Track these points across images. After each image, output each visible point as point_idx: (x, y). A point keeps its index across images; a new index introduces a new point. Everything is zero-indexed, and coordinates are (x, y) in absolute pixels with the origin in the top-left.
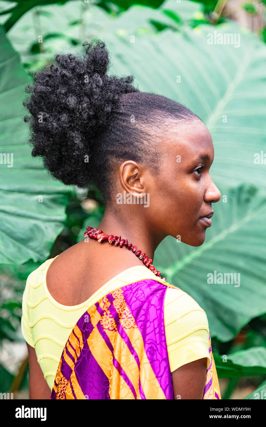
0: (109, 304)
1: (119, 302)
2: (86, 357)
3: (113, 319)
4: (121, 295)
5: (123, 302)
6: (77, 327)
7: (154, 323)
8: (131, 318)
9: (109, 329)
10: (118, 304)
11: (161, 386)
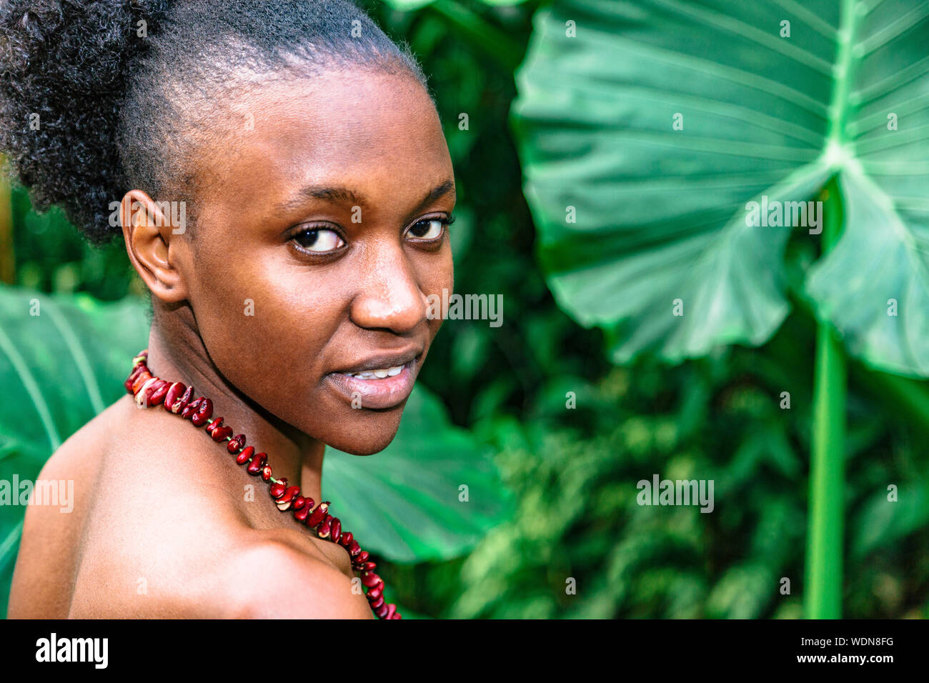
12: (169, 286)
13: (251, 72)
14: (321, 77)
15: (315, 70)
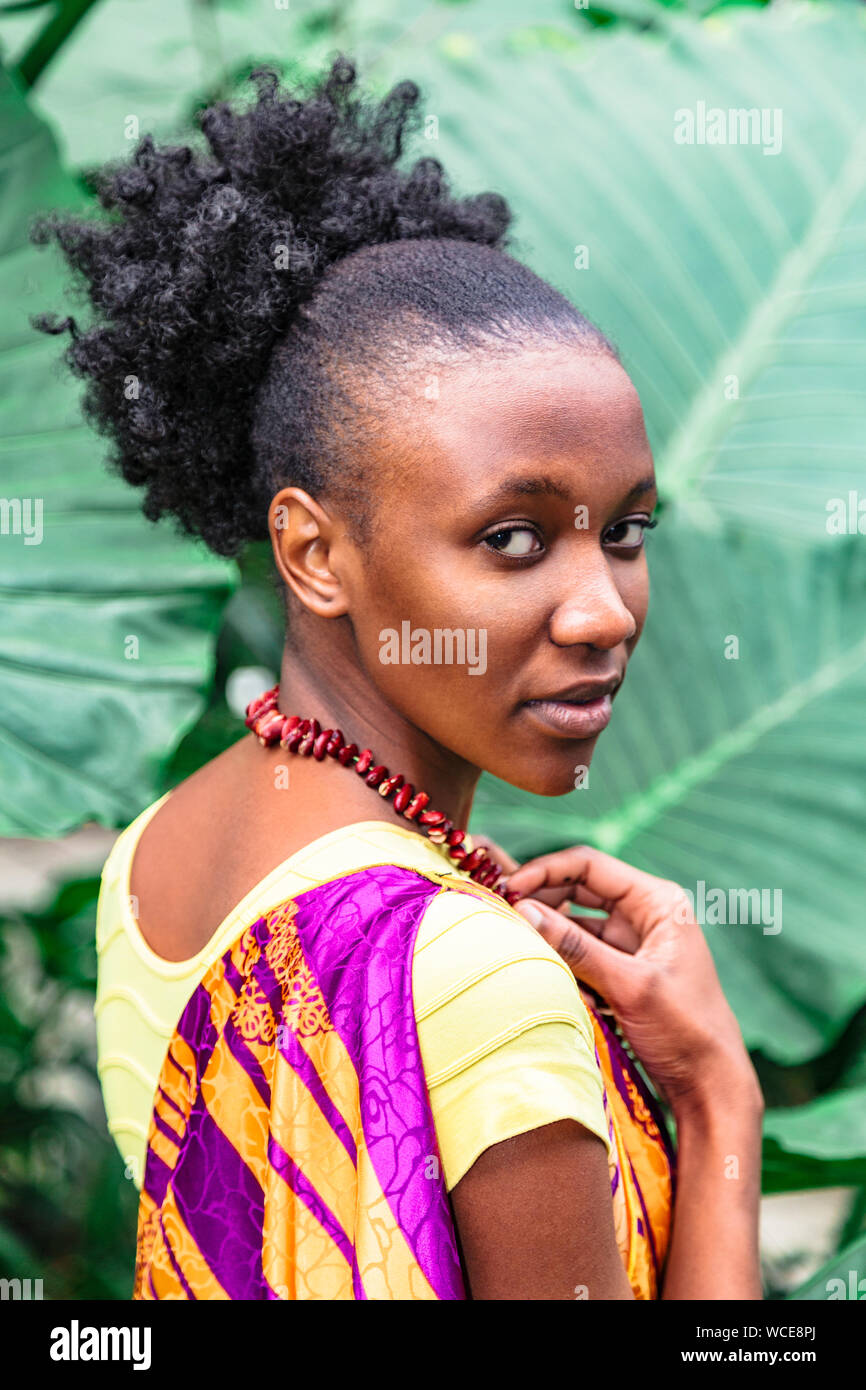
0: (256, 955)
1: (283, 948)
2: (200, 1139)
3: (267, 1007)
4: (290, 924)
5: (293, 946)
6: (180, 1038)
7: (380, 1010)
8: (316, 998)
9: (258, 1038)
10: (280, 955)
11: (400, 1225)
12: (327, 599)
13: (439, 352)
14: (520, 358)
15: (512, 350)
